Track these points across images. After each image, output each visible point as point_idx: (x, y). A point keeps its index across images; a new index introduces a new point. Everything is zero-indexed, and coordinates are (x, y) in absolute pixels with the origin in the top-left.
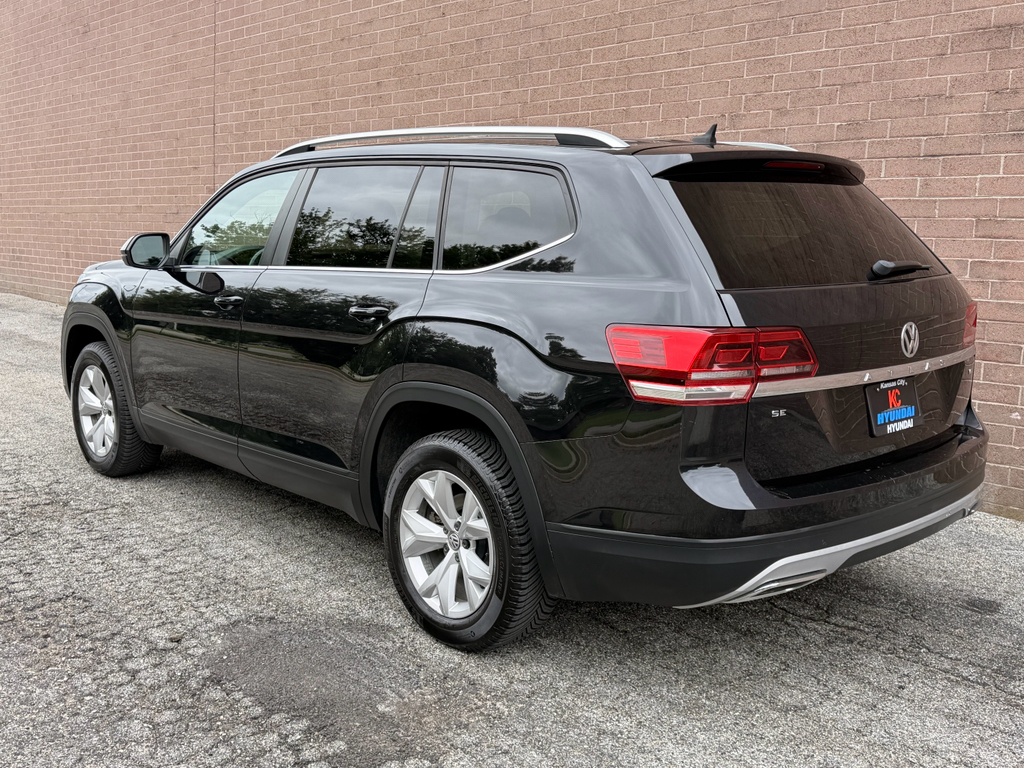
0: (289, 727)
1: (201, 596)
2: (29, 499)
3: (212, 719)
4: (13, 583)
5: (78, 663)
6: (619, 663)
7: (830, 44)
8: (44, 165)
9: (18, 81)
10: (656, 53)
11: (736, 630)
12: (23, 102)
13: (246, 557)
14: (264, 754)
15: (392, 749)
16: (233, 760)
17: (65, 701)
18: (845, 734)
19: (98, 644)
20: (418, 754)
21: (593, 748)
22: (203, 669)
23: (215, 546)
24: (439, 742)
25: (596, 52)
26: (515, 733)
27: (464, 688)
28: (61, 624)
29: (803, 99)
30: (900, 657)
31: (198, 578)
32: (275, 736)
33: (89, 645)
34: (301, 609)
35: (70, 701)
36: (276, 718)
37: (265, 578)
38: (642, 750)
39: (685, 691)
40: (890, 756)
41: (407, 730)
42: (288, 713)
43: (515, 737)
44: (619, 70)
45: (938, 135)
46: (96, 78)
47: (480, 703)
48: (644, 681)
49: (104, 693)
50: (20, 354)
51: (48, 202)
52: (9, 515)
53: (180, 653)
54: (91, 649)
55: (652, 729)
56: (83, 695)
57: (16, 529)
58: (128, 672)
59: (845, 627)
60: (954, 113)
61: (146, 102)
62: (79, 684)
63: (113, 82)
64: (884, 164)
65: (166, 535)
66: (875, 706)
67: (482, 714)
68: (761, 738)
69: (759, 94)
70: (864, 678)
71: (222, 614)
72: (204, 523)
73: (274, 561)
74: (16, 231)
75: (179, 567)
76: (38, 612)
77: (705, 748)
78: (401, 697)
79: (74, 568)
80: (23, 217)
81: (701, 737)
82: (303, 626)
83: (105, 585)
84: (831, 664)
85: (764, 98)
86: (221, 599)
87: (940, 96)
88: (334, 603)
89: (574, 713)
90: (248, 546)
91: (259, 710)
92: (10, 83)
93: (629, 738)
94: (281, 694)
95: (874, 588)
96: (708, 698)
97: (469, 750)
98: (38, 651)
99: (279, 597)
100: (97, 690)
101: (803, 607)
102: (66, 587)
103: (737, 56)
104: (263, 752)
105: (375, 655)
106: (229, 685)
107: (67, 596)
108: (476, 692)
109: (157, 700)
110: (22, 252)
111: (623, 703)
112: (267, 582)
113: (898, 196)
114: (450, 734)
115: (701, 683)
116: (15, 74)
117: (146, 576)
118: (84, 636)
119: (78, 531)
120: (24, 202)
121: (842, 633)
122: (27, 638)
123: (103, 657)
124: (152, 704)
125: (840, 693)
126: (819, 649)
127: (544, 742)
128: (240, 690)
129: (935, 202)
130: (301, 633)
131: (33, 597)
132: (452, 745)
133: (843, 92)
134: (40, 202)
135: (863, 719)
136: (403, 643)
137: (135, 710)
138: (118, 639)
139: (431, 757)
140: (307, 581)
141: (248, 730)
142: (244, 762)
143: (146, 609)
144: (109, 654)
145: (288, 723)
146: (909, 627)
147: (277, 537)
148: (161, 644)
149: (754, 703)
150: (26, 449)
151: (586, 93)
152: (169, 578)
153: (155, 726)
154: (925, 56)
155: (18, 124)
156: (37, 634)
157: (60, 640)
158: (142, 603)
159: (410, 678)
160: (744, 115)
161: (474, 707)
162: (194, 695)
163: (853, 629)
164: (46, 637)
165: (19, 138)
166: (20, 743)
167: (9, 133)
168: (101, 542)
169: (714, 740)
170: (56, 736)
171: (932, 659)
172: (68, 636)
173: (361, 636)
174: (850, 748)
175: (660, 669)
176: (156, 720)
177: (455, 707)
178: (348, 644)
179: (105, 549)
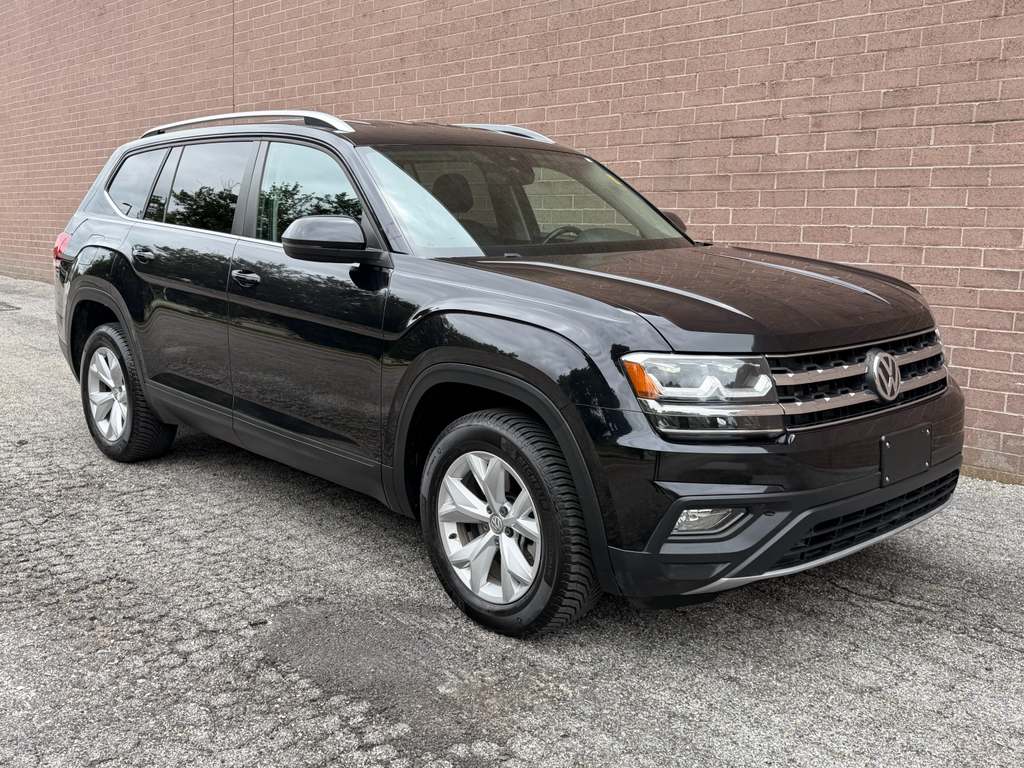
0: (349, 709)
1: (247, 577)
2: (64, 482)
3: (270, 701)
4: (55, 565)
5: (127, 645)
6: (682, 644)
7: (876, 8)
8: (61, 150)
9: (33, 65)
10: (692, 21)
11: (799, 610)
12: (38, 86)
13: (289, 538)
14: (327, 738)
15: (458, 731)
16: (295, 744)
17: (118, 684)
18: (925, 716)
19: (147, 626)
20: (485, 736)
21: (665, 731)
22: (256, 650)
23: (256, 527)
24: (505, 724)
25: (629, 22)
26: (581, 716)
27: (524, 670)
28: (107, 606)
29: (847, 66)
30: (972, 637)
31: (242, 559)
32: (336, 718)
33: (137, 627)
34: (349, 590)
35: (123, 684)
36: (335, 700)
37: (310, 559)
38: (716, 733)
39: (754, 673)
40: (976, 739)
41: (470, 712)
42: (347, 695)
43: (582, 720)
44: (653, 39)
45: (990, 100)
46: (113, 60)
47: (542, 685)
48: (710, 662)
49: (157, 675)
50: (43, 338)
51: (66, 188)
52: (45, 497)
53: (231, 634)
54: (139, 632)
55: (724, 711)
56: (136, 678)
57: (54, 512)
58: (179, 654)
59: (912, 606)
60: (1009, 76)
61: (164, 84)
62: (131, 666)
63: (130, 64)
64: (933, 131)
65: (206, 516)
66: (953, 688)
67: (545, 696)
68: (839, 721)
69: (801, 61)
70: (938, 658)
71: (270, 595)
72: (243, 504)
73: (317, 542)
74: (34, 217)
75: (221, 548)
76: (81, 594)
77: (781, 730)
78: (460, 678)
79: (115, 550)
80: (41, 202)
81: (776, 719)
82: (354, 606)
83: (148, 567)
84: (902, 645)
85: (806, 66)
86: (267, 580)
87: (993, 59)
88: (383, 583)
89: (641, 695)
90: (289, 527)
91: (317, 692)
92: (26, 67)
93: (701, 721)
94: (338, 676)
95: (936, 566)
96: (778, 680)
97: (536, 732)
98: (86, 633)
99: (326, 578)
100: (150, 673)
101: (866, 586)
102: (108, 569)
103: (778, 22)
104: (325, 735)
105: (430, 636)
106: (284, 667)
107: (111, 578)
108: (536, 673)
109: (212, 683)
110: (39, 238)
111: (690, 685)
112: (312, 563)
113: (949, 164)
114: (515, 717)
115: (769, 665)
116: (31, 58)
117: (190, 557)
118: (131, 618)
119: (115, 513)
120: (41, 188)
121: (909, 613)
122: (73, 620)
123: (152, 640)
124: (207, 686)
125: (914, 673)
126: (888, 629)
127: (614, 724)
128: (296, 672)
129: (988, 169)
130: (353, 614)
131: (76, 579)
132: (519, 728)
133: (890, 58)
134: (57, 188)
135: (942, 700)
136: (457, 624)
137: (190, 693)
138: (166, 620)
139: (499, 740)
140: (352, 562)
141: (308, 713)
142: (307, 745)
143: (192, 590)
144: (158, 636)
145: (347, 705)
146: (978, 606)
147: (318, 518)
148: (211, 626)
149: (827, 684)
150: (57, 432)
151: (618, 64)
152: (213, 559)
153: (212, 710)
154: (977, 18)
155: (35, 109)
156: (83, 617)
157: (107, 623)
158: (187, 584)
159: (468, 660)
160: (786, 84)
161: (536, 688)
162: (249, 677)
163: (920, 608)
164: (93, 619)
165: (35, 124)
166: (76, 727)
167: (25, 118)
168: (140, 523)
169: (790, 723)
170: (111, 720)
171: (1006, 638)
172: (115, 618)
173: (414, 617)
174: (933, 730)
175: (725, 650)
176: (213, 703)
177: (517, 688)
178: (402, 625)
179: (146, 531)
